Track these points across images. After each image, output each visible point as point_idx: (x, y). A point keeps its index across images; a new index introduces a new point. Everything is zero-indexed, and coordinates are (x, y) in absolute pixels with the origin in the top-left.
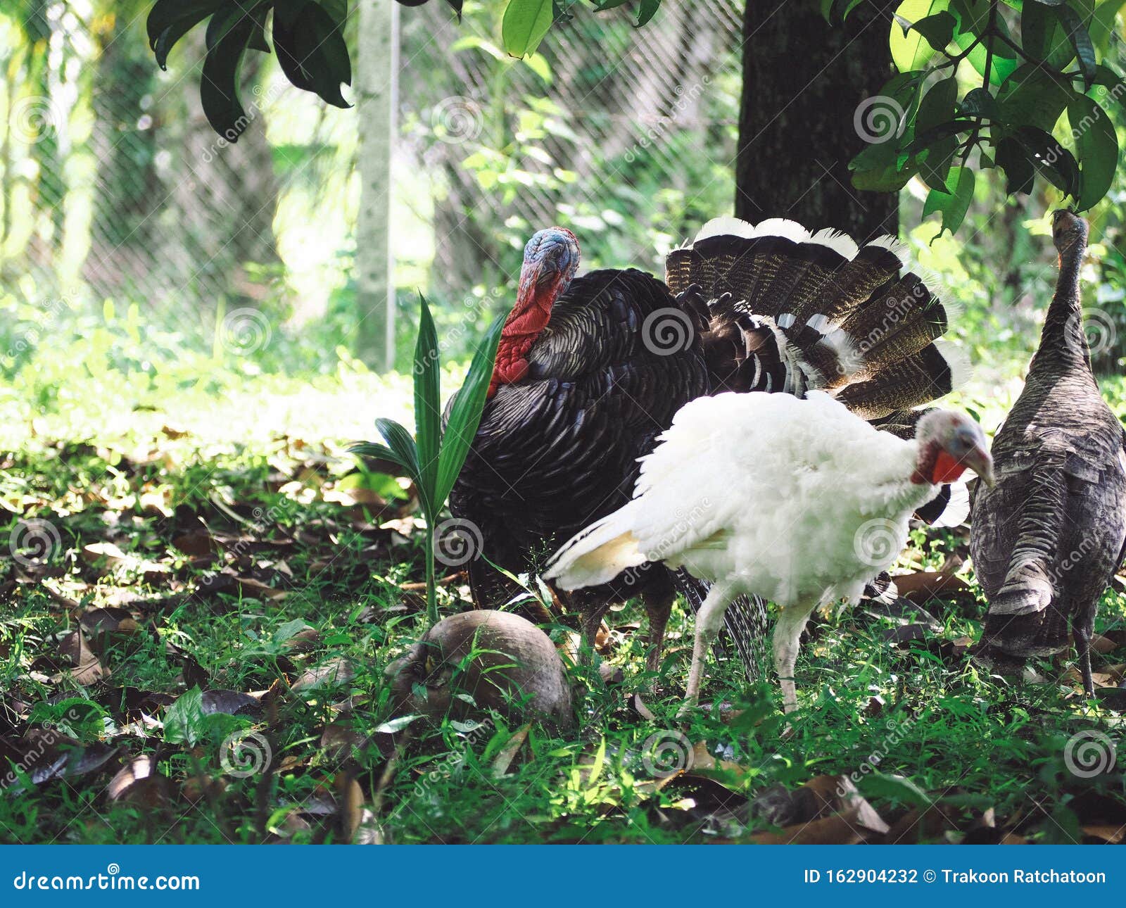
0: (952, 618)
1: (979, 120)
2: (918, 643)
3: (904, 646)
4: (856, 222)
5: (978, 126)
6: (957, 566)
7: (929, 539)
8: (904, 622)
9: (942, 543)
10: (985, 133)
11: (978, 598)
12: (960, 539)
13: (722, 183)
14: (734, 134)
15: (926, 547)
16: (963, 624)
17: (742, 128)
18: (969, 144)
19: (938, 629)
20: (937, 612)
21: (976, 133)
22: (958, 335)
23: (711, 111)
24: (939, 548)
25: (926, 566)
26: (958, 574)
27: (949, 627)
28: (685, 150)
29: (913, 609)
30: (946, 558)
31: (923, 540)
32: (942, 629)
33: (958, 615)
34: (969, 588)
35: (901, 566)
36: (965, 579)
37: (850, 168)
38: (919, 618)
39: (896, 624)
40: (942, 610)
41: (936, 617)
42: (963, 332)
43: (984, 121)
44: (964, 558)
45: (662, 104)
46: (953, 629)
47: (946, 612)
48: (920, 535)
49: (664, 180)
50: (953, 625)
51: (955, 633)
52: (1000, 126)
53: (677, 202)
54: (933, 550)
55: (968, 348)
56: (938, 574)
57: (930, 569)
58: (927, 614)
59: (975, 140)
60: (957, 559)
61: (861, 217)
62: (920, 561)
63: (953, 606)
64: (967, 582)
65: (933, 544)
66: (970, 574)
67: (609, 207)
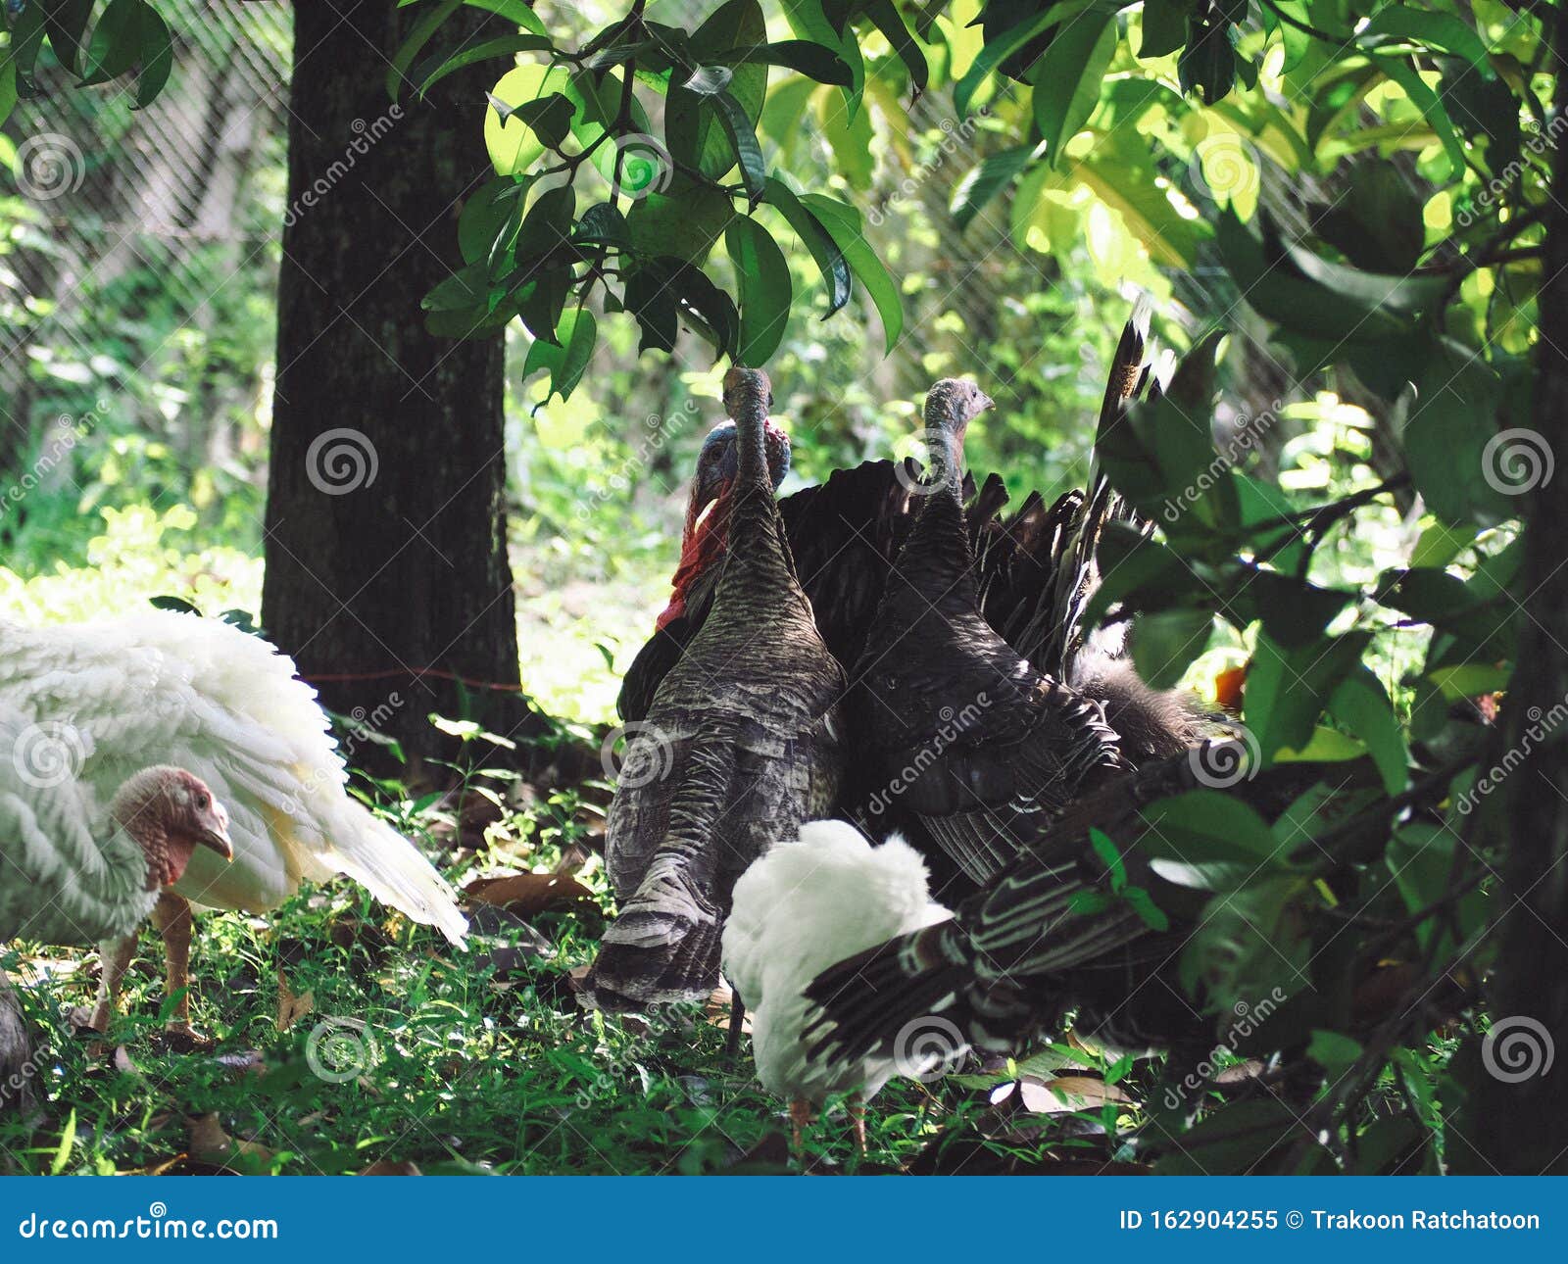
0: (569, 938)
1: (603, 248)
2: (520, 973)
3: (501, 977)
4: (444, 383)
5: (601, 255)
6: (577, 866)
7: (539, 826)
8: (503, 944)
9: (558, 832)
10: (612, 263)
11: (606, 911)
12: (583, 826)
13: (261, 321)
14: (277, 254)
15: (534, 838)
16: (584, 947)
17: (287, 245)
18: (590, 278)
19: (551, 955)
20: (549, 932)
21: (598, 264)
22: (587, 540)
23: (246, 220)
24: (555, 840)
25: (534, 864)
26: (578, 878)
27: (564, 951)
28: (209, 273)
29: (515, 925)
30: (562, 853)
31: (530, 829)
32: (554, 953)
33: (577, 935)
34: (593, 896)
35: (500, 864)
36: (588, 884)
37: (424, 306)
38: (523, 937)
39: (490, 946)
40: (555, 928)
41: (546, 935)
42: (593, 535)
43: (610, 250)
44: (587, 855)
45: (177, 212)
46: (569, 954)
47: (560, 930)
48: (527, 821)
49: (181, 314)
50: (571, 949)
51: (572, 959)
52: (631, 255)
53: (198, 347)
54: (545, 842)
55: (600, 558)
56: (550, 877)
57: (542, 869)
58: (533, 931)
59: (596, 273)
60: (578, 855)
61: (451, 376)
62: (525, 857)
63: (570, 921)
64: (591, 888)
65: (545, 834)
66: (596, 876)
67: (101, 352)
